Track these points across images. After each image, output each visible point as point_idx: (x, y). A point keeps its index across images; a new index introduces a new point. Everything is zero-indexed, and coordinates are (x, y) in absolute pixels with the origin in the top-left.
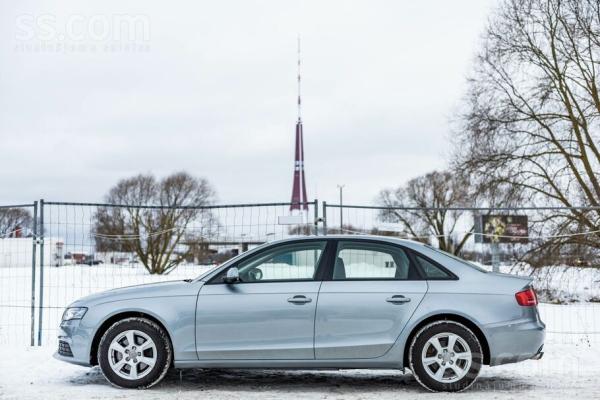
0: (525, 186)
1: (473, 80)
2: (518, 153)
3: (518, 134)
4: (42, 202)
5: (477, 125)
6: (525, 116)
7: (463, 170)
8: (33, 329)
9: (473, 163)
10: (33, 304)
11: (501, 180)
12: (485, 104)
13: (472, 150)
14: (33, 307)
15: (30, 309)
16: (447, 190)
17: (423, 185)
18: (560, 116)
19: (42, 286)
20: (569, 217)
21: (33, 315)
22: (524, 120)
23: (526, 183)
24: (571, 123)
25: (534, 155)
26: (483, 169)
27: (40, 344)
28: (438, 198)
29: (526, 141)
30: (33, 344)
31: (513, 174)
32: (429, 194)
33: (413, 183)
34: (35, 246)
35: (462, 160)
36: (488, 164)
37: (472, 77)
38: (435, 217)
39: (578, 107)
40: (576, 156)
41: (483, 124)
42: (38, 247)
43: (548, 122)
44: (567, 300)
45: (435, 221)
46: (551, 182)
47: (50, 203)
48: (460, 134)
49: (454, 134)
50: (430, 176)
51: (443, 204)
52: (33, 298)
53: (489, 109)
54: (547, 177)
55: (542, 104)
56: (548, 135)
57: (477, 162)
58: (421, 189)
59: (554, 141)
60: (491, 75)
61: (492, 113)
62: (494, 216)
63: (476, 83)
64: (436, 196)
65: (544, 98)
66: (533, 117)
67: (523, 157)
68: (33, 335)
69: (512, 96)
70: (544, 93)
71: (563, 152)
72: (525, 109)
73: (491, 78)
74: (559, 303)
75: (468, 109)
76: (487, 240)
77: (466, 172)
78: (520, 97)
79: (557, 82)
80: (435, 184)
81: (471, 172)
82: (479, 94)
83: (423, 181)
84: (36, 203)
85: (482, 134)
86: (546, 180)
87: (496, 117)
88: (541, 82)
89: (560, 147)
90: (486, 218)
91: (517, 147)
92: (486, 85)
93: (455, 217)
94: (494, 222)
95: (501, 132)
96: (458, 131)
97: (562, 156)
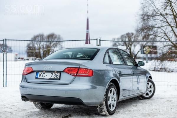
0: (158, 36)
1: (142, 3)
2: (157, 26)
3: (156, 20)
4: (6, 39)
5: (144, 17)
6: (159, 15)
7: (139, 32)
8: (4, 81)
9: (142, 29)
10: (4, 73)
11: (151, 35)
12: (147, 11)
13: (142, 25)
14: (4, 74)
15: (3, 75)
16: (132, 38)
17: (125, 37)
18: (170, 14)
19: (6, 67)
20: (172, 46)
21: (4, 77)
22: (159, 16)
23: (158, 35)
24: (173, 17)
25: (162, 27)
26: (145, 31)
27: (6, 86)
28: (130, 40)
29: (159, 23)
30: (4, 86)
31: (155, 32)
32: (127, 40)
33: (122, 36)
34: (4, 54)
35: (139, 28)
36: (147, 30)
37: (142, 2)
38: (129, 46)
39: (175, 12)
40: (175, 27)
41: (146, 17)
42: (5, 54)
43: (166, 17)
44: (170, 71)
45: (129, 48)
46: (166, 35)
47: (8, 40)
48: (139, 20)
49: (137, 20)
50: (128, 34)
51: (131, 43)
52: (4, 71)
53: (148, 12)
54: (165, 33)
55: (164, 11)
56: (166, 21)
57: (143, 29)
58: (125, 38)
59: (167, 22)
60: (148, 2)
61: (148, 14)
62: (147, 46)
63: (143, 5)
64: (129, 40)
65: (165, 9)
66: (161, 14)
67: (158, 27)
68: (4, 83)
69: (155, 8)
70: (165, 7)
71: (170, 25)
72: (159, 12)
73: (148, 3)
74: (169, 72)
75: (141, 13)
76: (144, 53)
77: (140, 32)
78: (157, 9)
79: (169, 4)
80: (129, 36)
81: (142, 32)
82: (144, 8)
83: (125, 36)
84: (4, 40)
85: (145, 20)
86: (165, 35)
87: (150, 15)
88: (164, 4)
89: (169, 24)
90: (144, 47)
91: (156, 24)
92: (147, 5)
93: (135, 46)
94: (147, 48)
95: (151, 19)
96: (138, 19)
97: (170, 27)
